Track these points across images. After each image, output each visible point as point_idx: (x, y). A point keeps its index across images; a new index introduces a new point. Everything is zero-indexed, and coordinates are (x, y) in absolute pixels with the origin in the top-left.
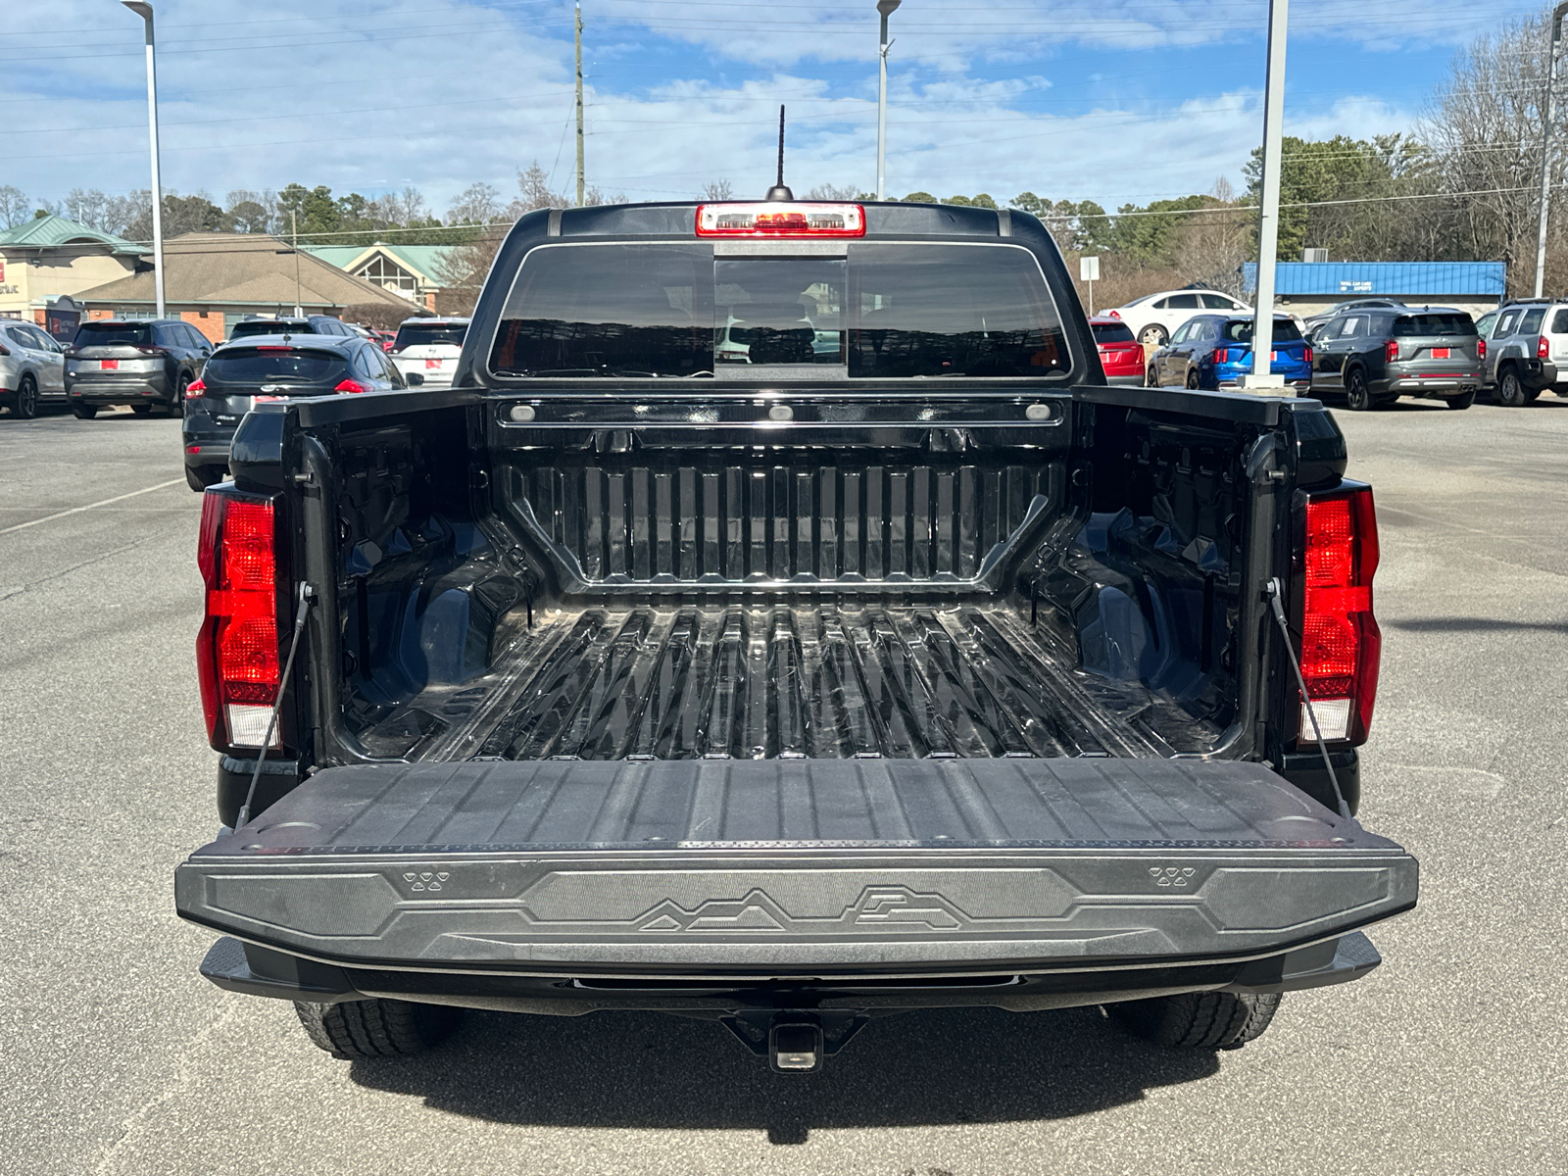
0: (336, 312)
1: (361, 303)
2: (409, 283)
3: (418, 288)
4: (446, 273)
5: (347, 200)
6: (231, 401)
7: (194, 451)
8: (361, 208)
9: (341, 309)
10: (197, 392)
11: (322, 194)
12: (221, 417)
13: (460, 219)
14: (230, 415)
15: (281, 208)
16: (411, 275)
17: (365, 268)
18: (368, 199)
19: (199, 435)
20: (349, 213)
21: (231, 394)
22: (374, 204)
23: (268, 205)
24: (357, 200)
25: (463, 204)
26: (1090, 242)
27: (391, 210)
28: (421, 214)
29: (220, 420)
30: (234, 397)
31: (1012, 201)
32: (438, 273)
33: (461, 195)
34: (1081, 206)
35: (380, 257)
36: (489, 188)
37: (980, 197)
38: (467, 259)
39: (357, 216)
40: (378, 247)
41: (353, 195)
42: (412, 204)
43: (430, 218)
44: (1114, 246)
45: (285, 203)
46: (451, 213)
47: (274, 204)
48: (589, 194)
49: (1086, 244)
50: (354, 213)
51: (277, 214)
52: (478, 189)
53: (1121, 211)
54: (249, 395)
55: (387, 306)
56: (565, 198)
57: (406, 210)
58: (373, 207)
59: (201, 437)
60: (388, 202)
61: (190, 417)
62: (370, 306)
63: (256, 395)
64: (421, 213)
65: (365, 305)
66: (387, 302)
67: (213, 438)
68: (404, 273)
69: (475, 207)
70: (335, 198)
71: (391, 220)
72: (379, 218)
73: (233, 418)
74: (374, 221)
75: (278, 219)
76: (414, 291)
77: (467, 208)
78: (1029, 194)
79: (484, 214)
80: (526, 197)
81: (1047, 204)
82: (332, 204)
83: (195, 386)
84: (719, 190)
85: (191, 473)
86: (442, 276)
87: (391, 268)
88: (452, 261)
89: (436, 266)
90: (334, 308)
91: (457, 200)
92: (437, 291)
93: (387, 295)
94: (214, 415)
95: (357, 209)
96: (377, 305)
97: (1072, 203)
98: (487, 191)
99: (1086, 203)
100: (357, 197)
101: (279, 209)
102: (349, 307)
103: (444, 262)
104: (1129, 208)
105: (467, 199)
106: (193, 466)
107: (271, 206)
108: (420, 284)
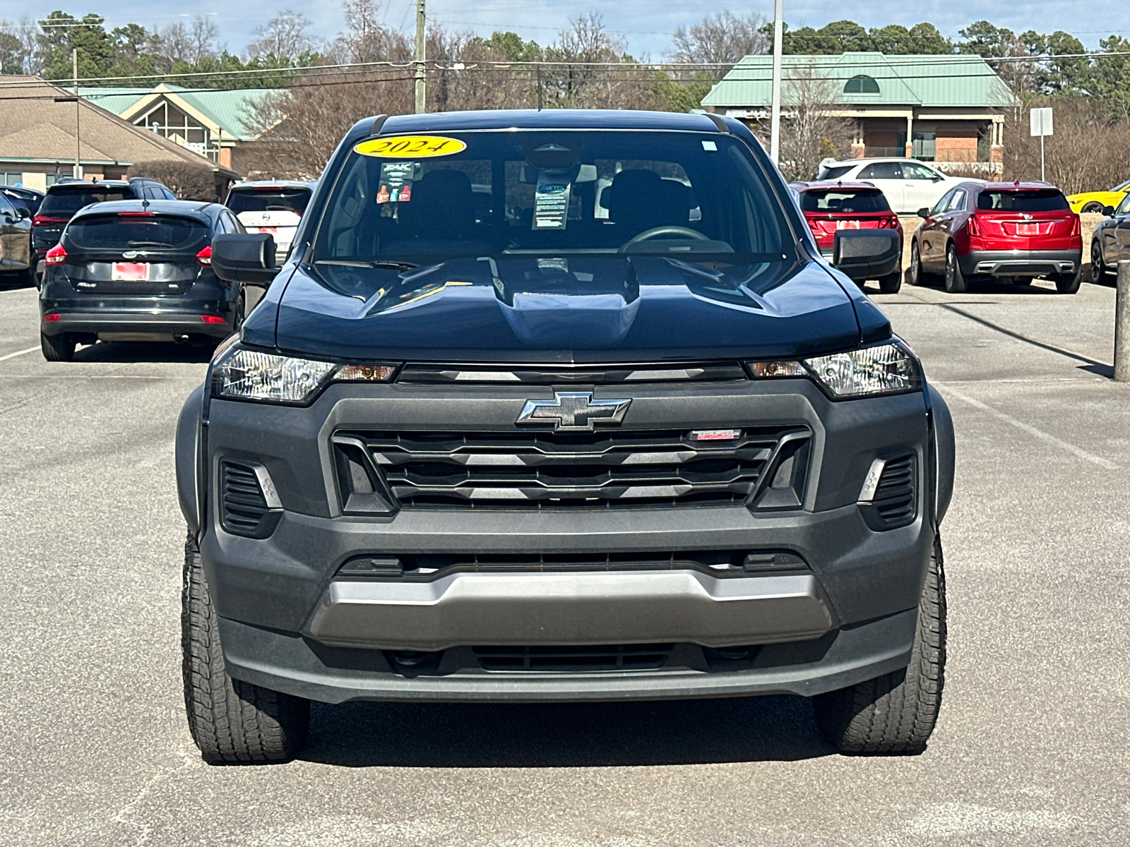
0: (119, 171)
1: (150, 160)
2: (199, 134)
3: (209, 141)
4: (256, 125)
5: (124, 32)
6: (92, 268)
7: (52, 318)
8: (140, 42)
9: (126, 167)
10: (58, 259)
11: (92, 24)
12: (81, 284)
13: (263, 56)
14: (91, 282)
15: (42, 40)
16: (202, 125)
17: (146, 116)
18: (150, 30)
19: (58, 302)
20: (126, 47)
21: (93, 261)
22: (156, 36)
23: (25, 37)
24: (135, 32)
25: (266, 36)
26: (1063, 84)
27: (177, 45)
28: (214, 49)
29: (80, 288)
30: (95, 263)
31: (962, 32)
32: (245, 124)
33: (265, 25)
34: (1051, 38)
35: (164, 102)
36: (299, 15)
37: (919, 27)
38: (282, 107)
39: (136, 50)
40: (162, 88)
41: (131, 26)
42: (203, 37)
43: (225, 54)
44: (1094, 89)
45: (47, 35)
46: (252, 48)
47: (33, 35)
48: (430, 30)
49: (1058, 87)
50: (131, 47)
51: (37, 48)
52: (285, 17)
53: (1104, 44)
54: (110, 262)
55: (181, 164)
56: (400, 34)
57: (197, 43)
58: (156, 40)
59: (61, 304)
60: (174, 34)
61: (49, 283)
62: (161, 164)
63: (118, 261)
64: (215, 47)
65: (154, 163)
66: (181, 159)
67: (70, 306)
68: (193, 122)
69: (281, 41)
70: (108, 28)
71: (177, 56)
72: (163, 54)
73: (93, 285)
74: (155, 57)
75: (37, 55)
76: (205, 144)
77: (272, 42)
78: (985, 23)
79: (293, 48)
80: (353, 32)
81: (1008, 35)
82: (105, 36)
83: (54, 253)
84: (589, 23)
85: (46, 341)
86: (252, 128)
87: (177, 115)
88: (263, 111)
89: (244, 116)
90: (116, 166)
91: (260, 31)
92: (233, 144)
93: (179, 151)
94: (75, 281)
95: (135, 42)
96: (169, 163)
97: (1039, 34)
98: (296, 21)
99: (1058, 35)
100: (137, 27)
101: (39, 42)
102: (136, 165)
103: (253, 111)
104: (1113, 41)
105: (272, 30)
106: (50, 334)
107: (29, 38)
108: (213, 136)
